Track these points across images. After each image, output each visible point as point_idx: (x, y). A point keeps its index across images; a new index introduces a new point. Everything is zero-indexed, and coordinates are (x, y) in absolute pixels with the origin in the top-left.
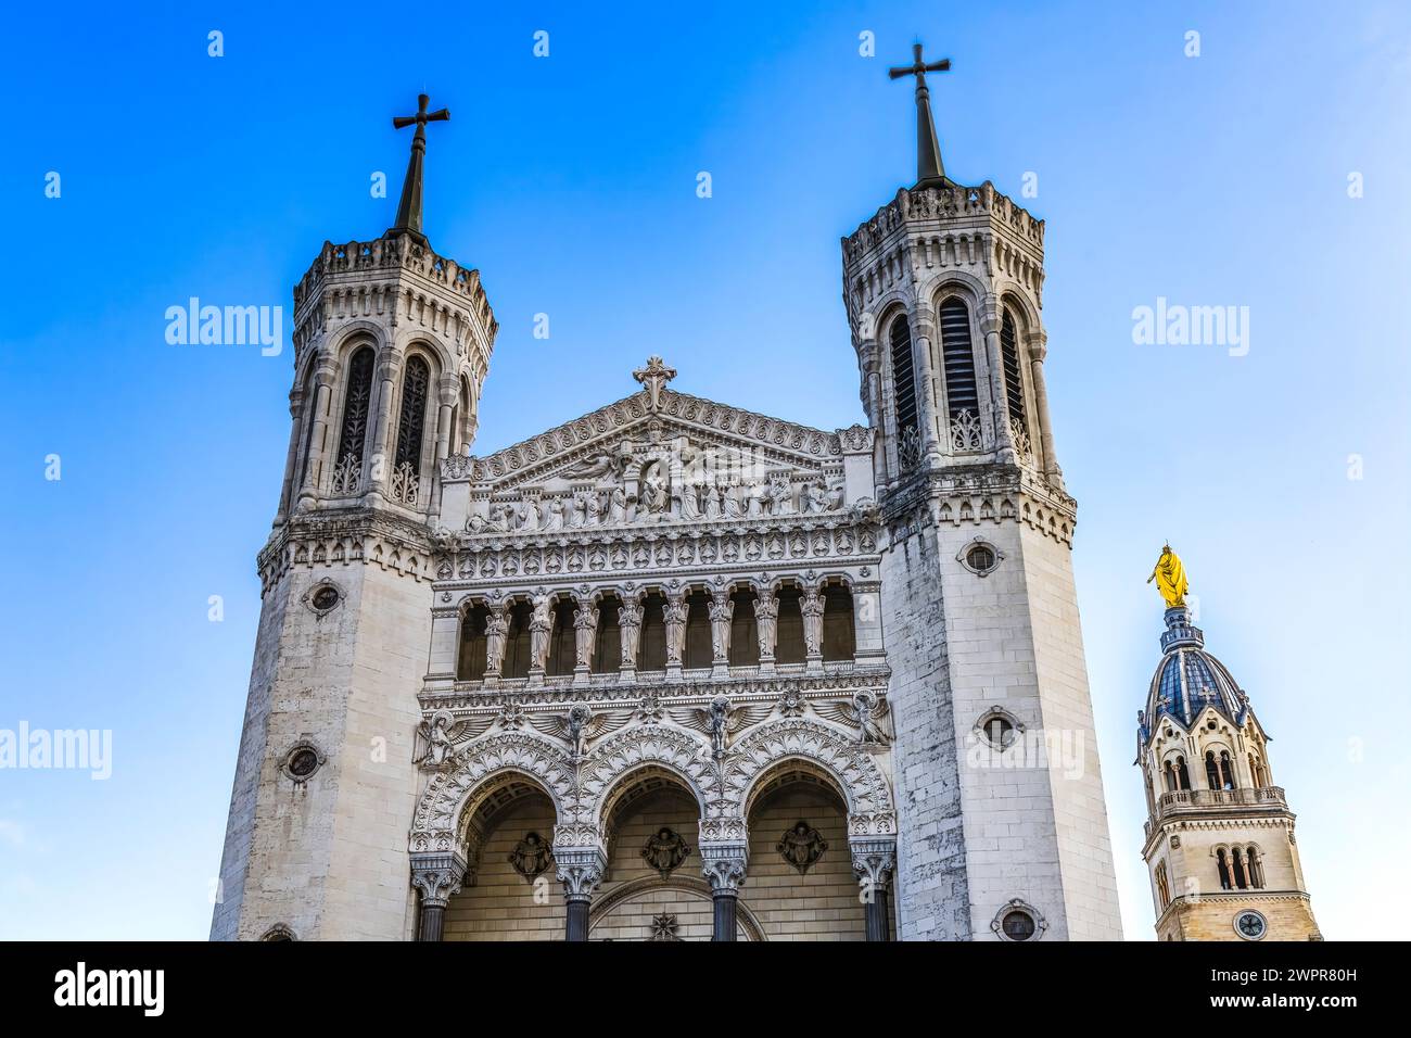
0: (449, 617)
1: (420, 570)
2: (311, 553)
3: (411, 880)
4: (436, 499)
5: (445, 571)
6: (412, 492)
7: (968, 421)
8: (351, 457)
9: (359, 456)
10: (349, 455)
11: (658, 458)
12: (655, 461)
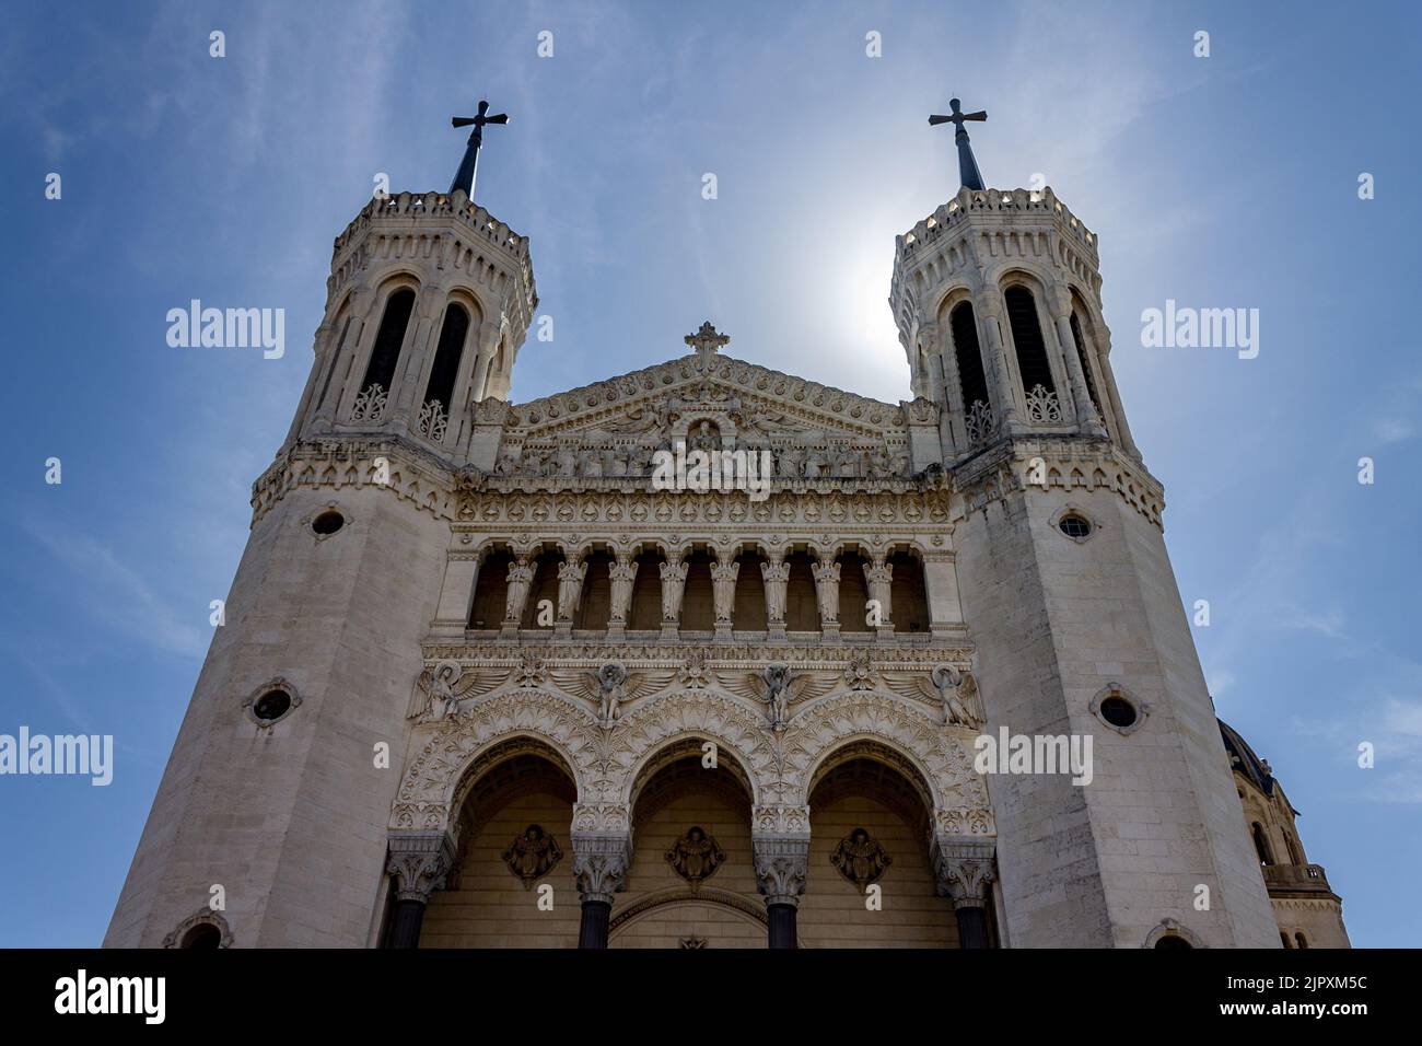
0: (467, 559)
1: (439, 507)
2: (319, 474)
3: (386, 865)
4: (465, 440)
5: (467, 511)
6: (438, 430)
7: (1044, 396)
8: (377, 387)
9: (386, 388)
10: (375, 385)
11: (708, 417)
12: (705, 420)
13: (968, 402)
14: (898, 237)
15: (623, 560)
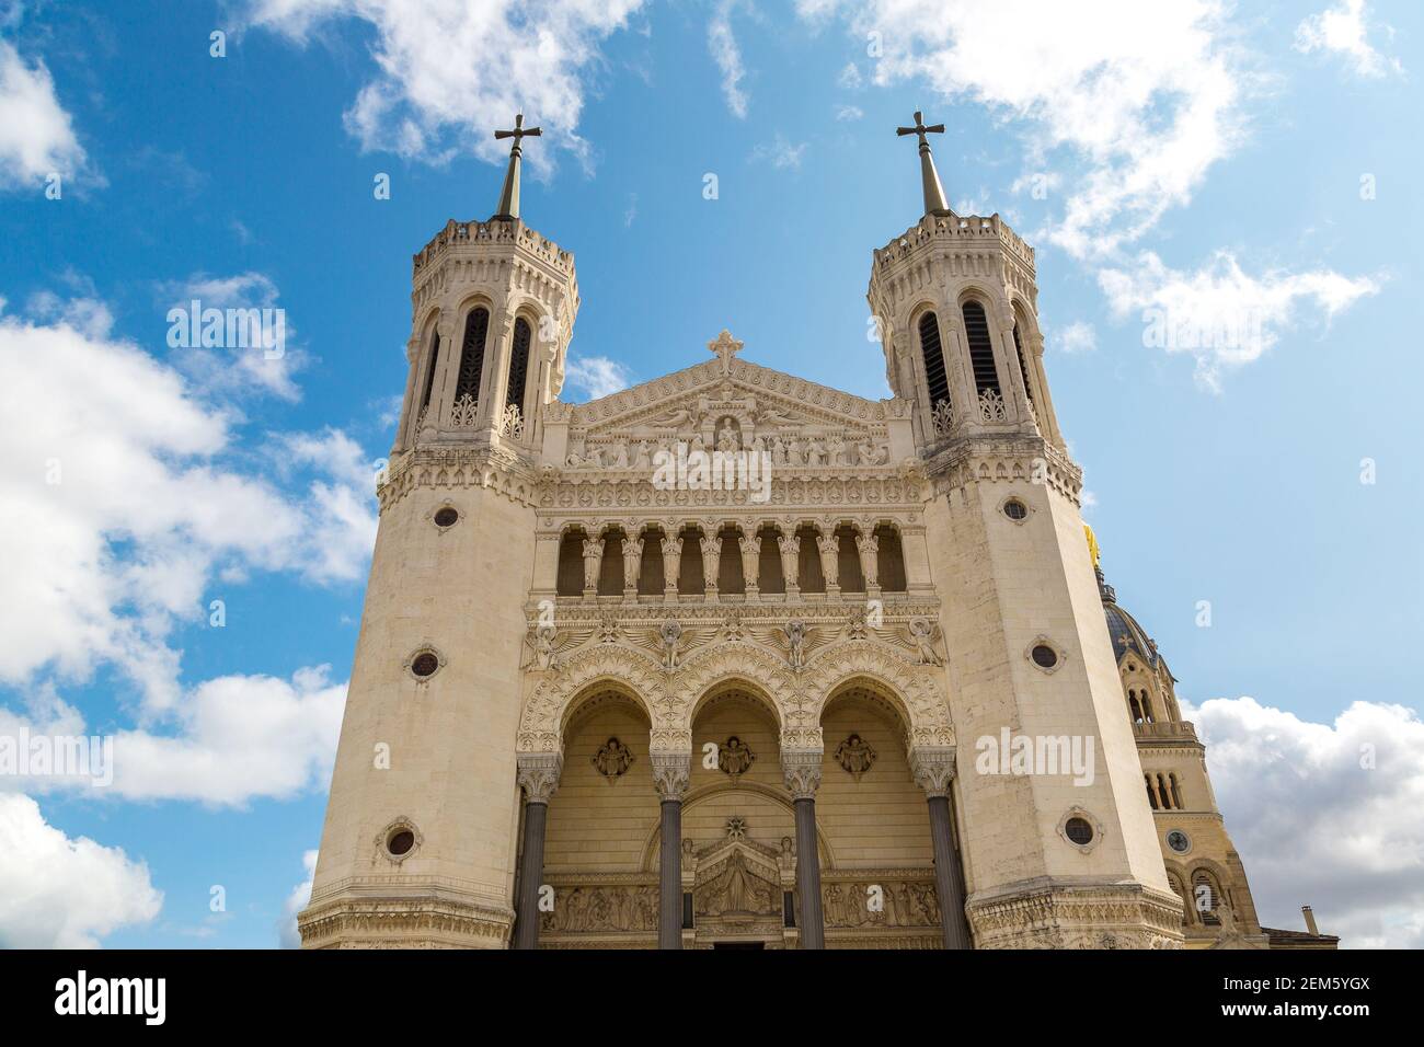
0: (551, 539)
1: (527, 500)
2: (434, 477)
3: (517, 779)
4: (538, 437)
5: (547, 499)
6: (518, 431)
7: (993, 398)
8: (467, 397)
9: (475, 398)
10: (467, 395)
11: (730, 413)
12: (728, 417)
13: (934, 400)
14: (876, 251)
15: (672, 537)
